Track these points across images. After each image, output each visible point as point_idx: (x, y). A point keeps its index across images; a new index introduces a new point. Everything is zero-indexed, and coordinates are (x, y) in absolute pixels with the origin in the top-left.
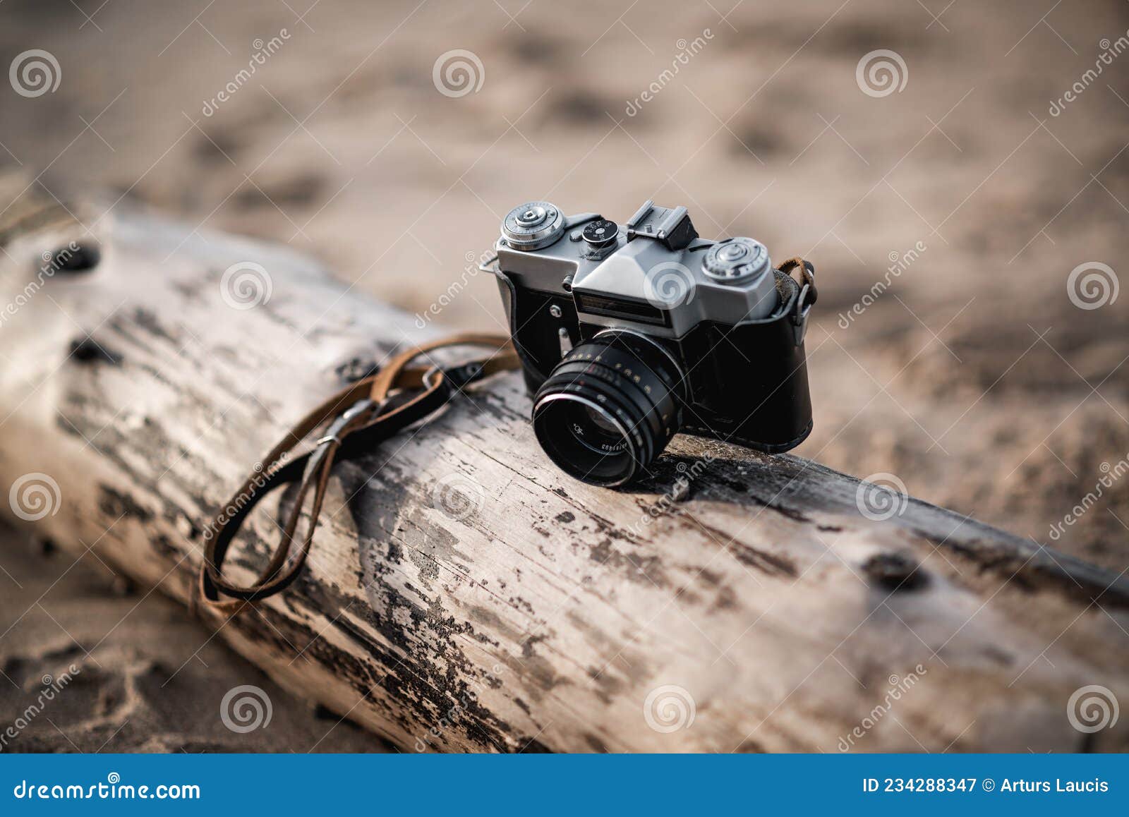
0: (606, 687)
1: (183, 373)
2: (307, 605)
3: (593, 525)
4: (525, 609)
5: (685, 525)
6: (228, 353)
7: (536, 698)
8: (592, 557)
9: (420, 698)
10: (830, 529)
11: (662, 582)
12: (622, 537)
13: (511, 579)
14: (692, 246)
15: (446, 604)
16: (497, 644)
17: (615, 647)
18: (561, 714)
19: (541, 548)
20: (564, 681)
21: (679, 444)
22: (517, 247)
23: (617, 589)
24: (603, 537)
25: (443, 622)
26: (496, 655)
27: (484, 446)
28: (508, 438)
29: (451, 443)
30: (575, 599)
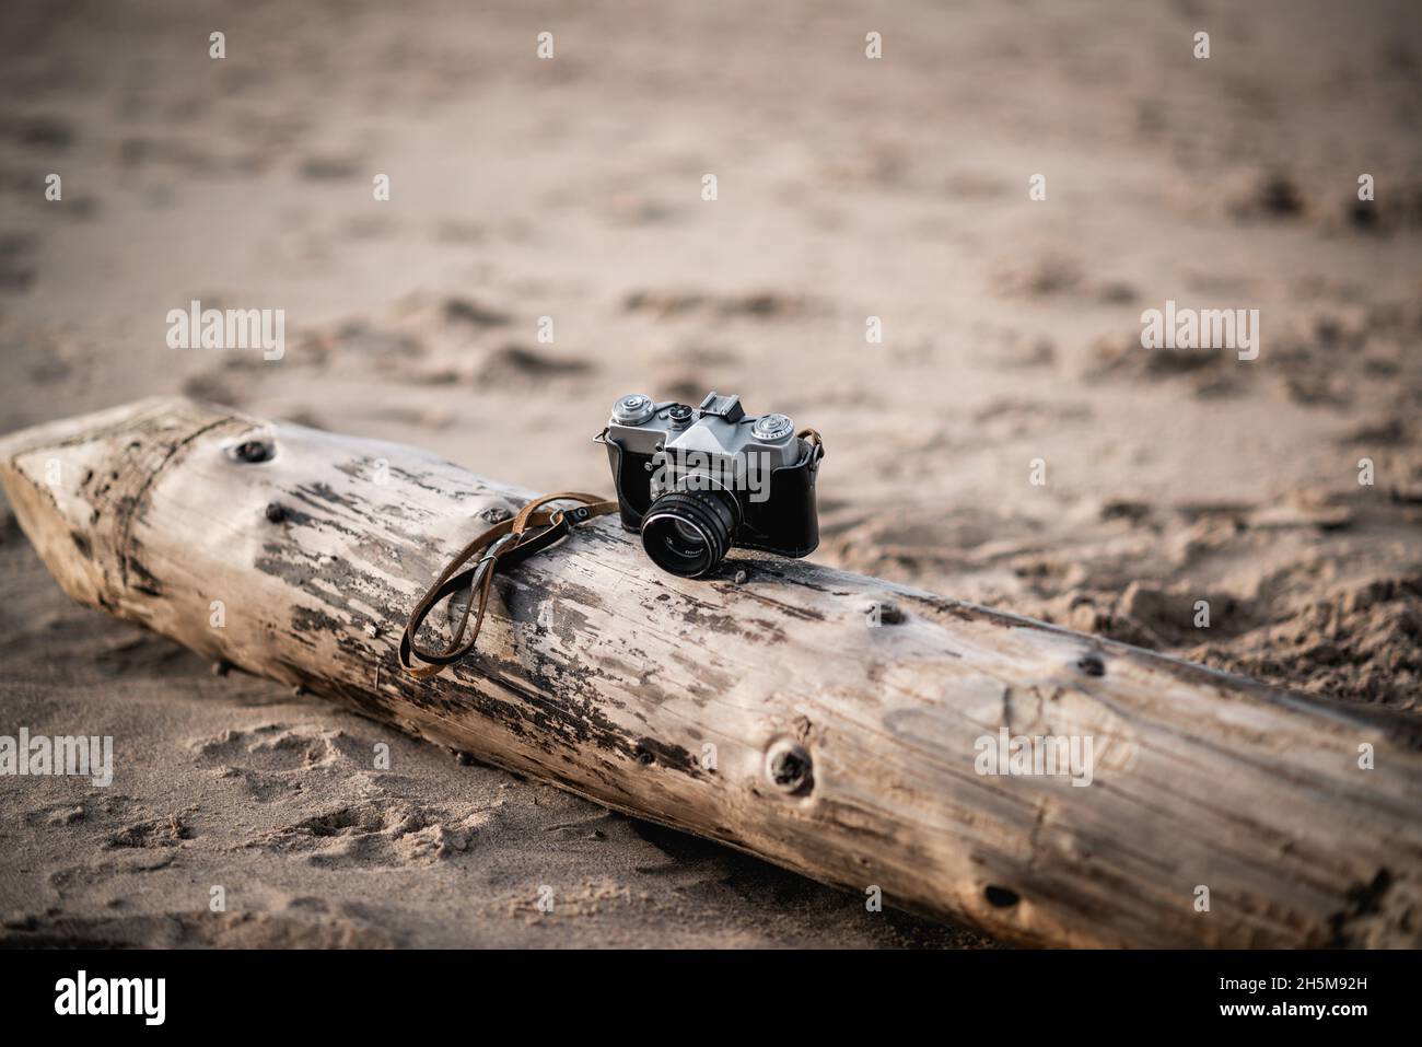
0: (699, 696)
1: (361, 525)
2: (472, 673)
3: (683, 601)
4: (640, 655)
5: (746, 597)
6: (393, 509)
7: (650, 710)
8: (685, 620)
9: (562, 725)
10: (841, 594)
11: (735, 630)
12: (704, 606)
13: (629, 638)
14: (742, 421)
15: (582, 658)
16: (621, 680)
17: (706, 671)
18: (669, 719)
19: (648, 617)
20: (671, 697)
21: (733, 553)
22: (623, 423)
23: (705, 637)
24: (691, 607)
25: (580, 670)
26: (621, 687)
27: (599, 559)
28: (615, 553)
29: (573, 558)
30: (676, 646)
